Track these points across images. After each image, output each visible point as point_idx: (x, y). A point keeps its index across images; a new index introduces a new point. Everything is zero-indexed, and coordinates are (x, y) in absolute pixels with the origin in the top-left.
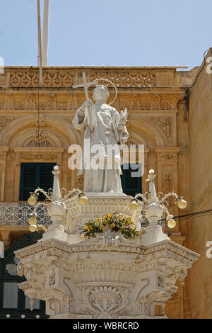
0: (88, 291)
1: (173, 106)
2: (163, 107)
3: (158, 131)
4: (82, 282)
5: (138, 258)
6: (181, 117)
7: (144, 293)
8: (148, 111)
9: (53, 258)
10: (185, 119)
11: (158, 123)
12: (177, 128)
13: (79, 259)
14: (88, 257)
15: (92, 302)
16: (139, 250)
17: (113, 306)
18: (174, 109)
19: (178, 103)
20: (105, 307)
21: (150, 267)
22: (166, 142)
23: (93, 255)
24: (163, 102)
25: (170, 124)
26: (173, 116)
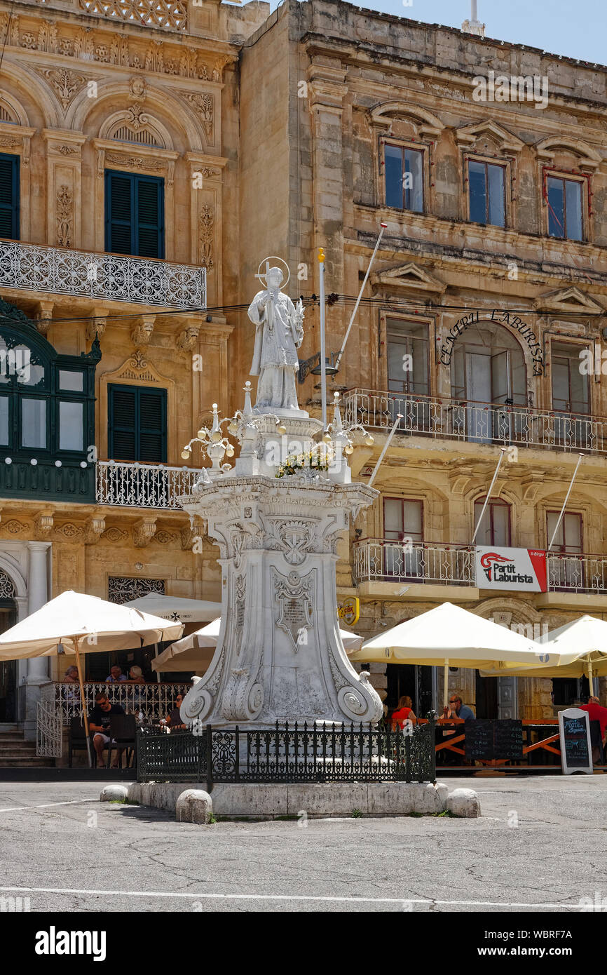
0: (280, 525)
1: (217, 74)
2: (201, 74)
3: (193, 120)
4: (274, 515)
5: (331, 496)
6: (229, 97)
7: (330, 530)
8: (176, 77)
9: (257, 494)
10: (234, 102)
11: (191, 104)
12: (223, 118)
13: (278, 495)
14: (288, 494)
15: (283, 537)
16: (333, 488)
17: (302, 542)
18: (217, 82)
19: (224, 69)
20: (295, 542)
21: (338, 504)
22: (206, 144)
23: (291, 492)
24: (200, 64)
25: (211, 109)
26: (217, 93)
